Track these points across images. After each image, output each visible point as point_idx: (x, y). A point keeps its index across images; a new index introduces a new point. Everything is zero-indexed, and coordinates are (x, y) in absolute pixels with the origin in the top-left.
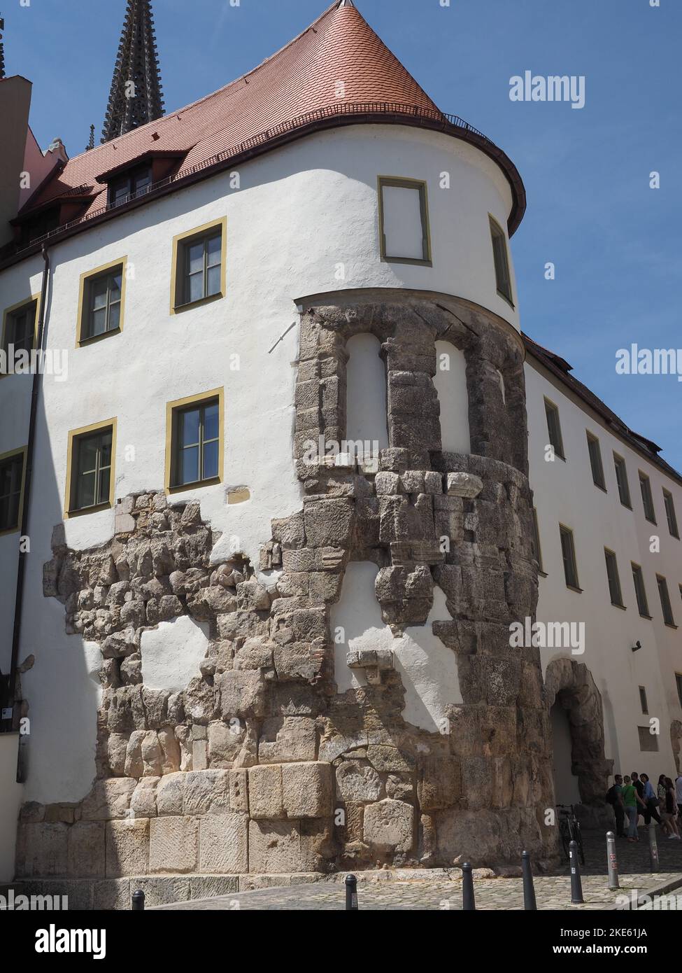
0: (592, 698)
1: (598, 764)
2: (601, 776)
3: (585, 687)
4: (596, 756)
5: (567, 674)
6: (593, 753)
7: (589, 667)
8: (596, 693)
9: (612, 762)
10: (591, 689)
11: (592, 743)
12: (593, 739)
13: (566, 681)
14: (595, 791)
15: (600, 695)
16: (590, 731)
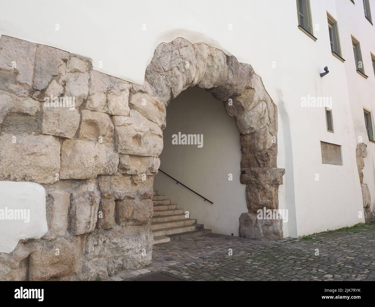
0: (261, 104)
1: (265, 172)
2: (267, 185)
3: (251, 91)
4: (264, 164)
5: (216, 67)
6: (261, 162)
7: (257, 70)
8: (267, 99)
9: (283, 172)
10: (258, 94)
11: (260, 151)
12: (261, 147)
13: (216, 75)
14: (260, 200)
15: (274, 105)
16: (258, 139)
